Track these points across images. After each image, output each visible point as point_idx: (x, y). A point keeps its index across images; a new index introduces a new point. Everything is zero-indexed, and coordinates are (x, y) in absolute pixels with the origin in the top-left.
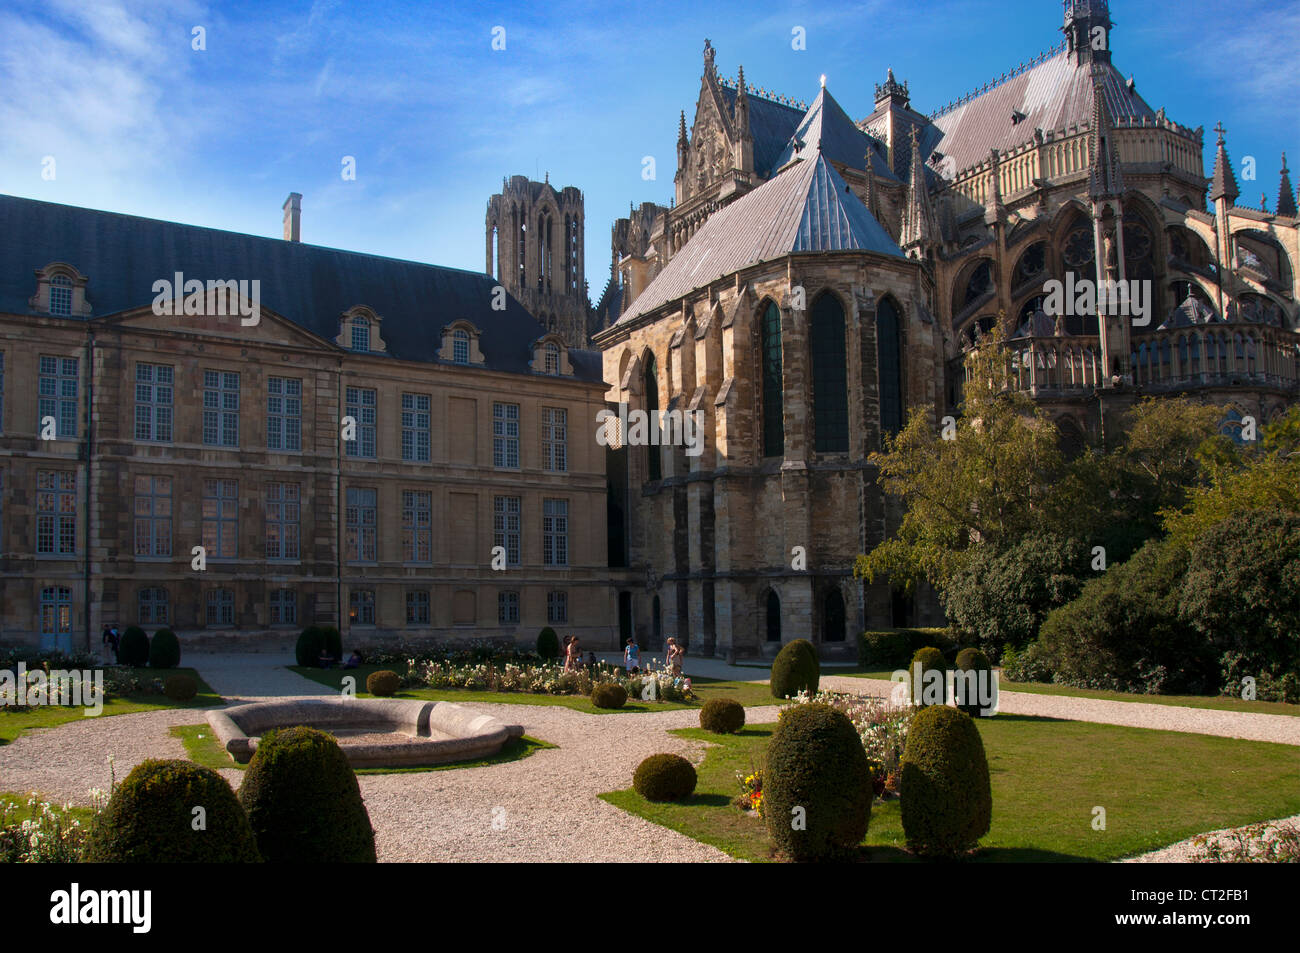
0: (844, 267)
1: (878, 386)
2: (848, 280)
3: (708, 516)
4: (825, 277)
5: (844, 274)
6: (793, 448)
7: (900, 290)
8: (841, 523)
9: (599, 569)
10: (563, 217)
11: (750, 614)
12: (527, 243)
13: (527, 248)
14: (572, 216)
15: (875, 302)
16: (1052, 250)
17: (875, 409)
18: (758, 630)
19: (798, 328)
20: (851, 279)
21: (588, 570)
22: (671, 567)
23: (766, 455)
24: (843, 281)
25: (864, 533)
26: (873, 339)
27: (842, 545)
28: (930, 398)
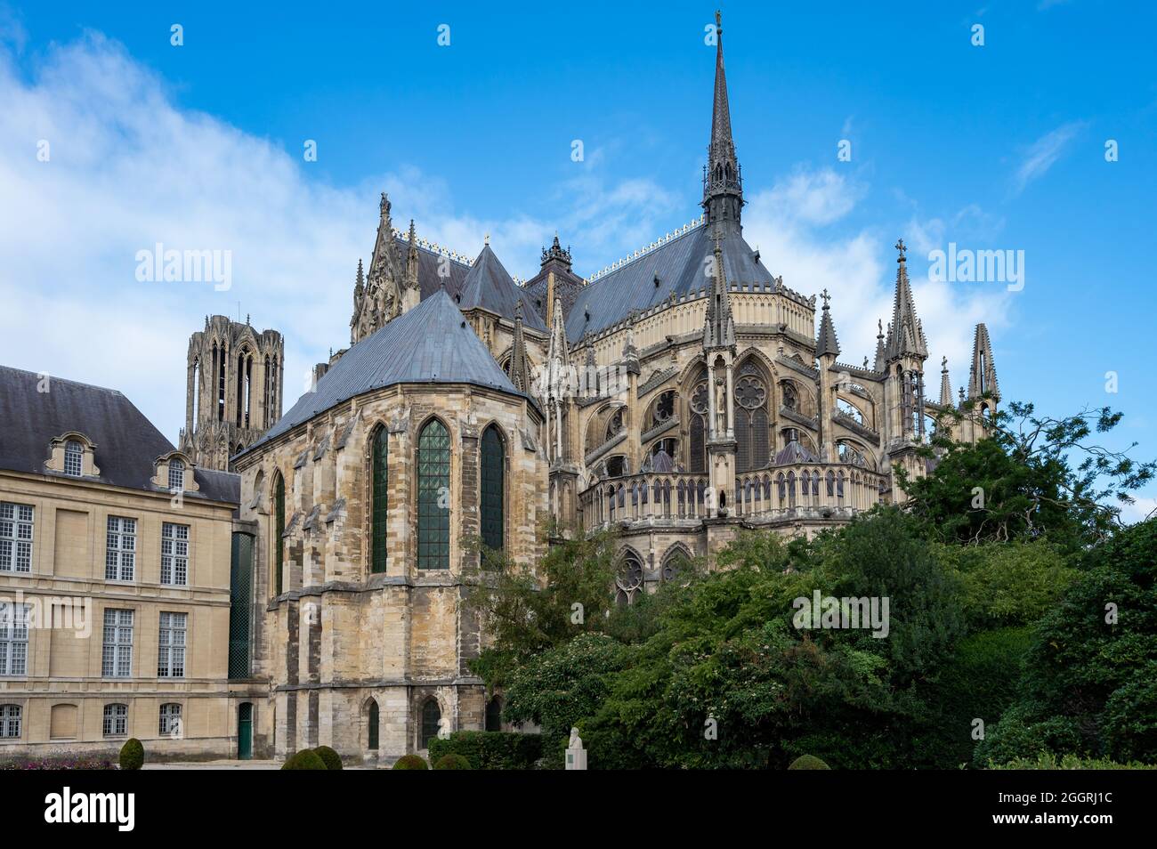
0: (451, 396)
1: (478, 507)
2: (454, 408)
3: (316, 630)
4: (433, 404)
5: (451, 402)
6: (394, 565)
7: (505, 420)
8: (439, 636)
9: (217, 682)
10: (263, 357)
11: (352, 724)
12: (226, 380)
13: (226, 385)
14: (271, 357)
15: (481, 429)
16: (681, 400)
17: (474, 529)
18: (359, 738)
19: (403, 451)
20: (456, 406)
21: (204, 682)
22: (282, 678)
23: (373, 572)
24: (450, 409)
25: (459, 645)
26: (475, 464)
27: (440, 657)
28: (530, 520)
